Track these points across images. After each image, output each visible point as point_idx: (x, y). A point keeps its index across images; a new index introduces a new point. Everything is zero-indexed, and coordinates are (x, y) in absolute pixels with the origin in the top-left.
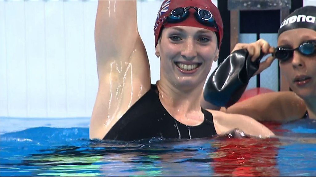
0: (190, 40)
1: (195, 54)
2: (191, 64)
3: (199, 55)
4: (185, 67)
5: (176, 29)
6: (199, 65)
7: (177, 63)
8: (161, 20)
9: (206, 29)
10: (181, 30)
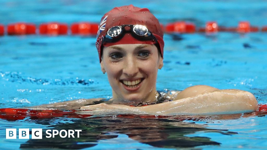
0: (130, 58)
1: (137, 70)
2: (135, 80)
3: (141, 70)
4: (129, 83)
5: (114, 48)
6: (142, 79)
7: (122, 81)
8: (100, 39)
9: (144, 44)
10: (119, 49)
